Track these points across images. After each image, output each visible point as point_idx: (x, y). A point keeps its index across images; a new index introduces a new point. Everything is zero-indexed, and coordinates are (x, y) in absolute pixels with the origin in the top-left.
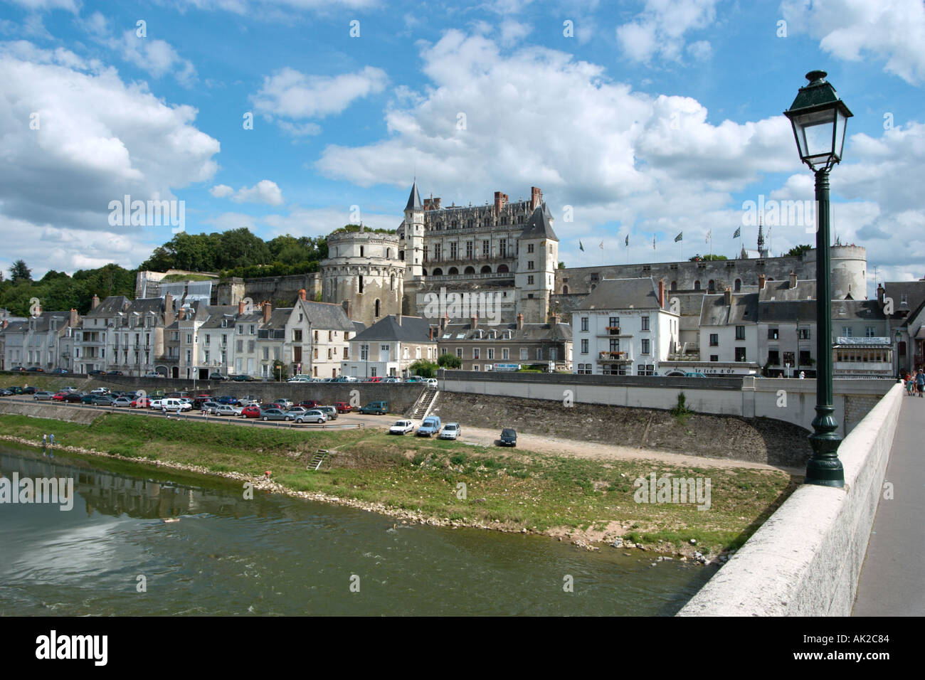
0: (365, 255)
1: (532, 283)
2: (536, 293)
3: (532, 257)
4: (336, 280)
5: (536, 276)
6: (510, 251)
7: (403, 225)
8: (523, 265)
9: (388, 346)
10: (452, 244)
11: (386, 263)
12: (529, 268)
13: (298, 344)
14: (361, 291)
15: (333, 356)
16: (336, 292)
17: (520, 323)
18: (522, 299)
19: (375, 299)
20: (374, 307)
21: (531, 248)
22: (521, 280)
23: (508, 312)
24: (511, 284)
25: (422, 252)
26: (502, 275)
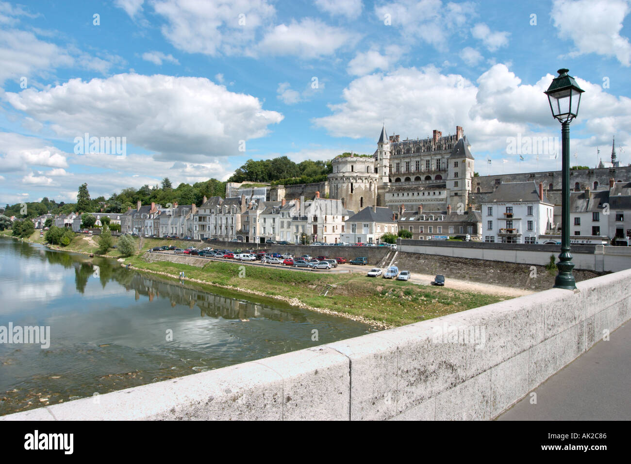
0: (354, 171)
1: (457, 186)
2: (459, 192)
3: (457, 170)
4: (337, 185)
5: (460, 182)
6: (443, 167)
7: (377, 152)
8: (451, 175)
9: (367, 225)
10: (407, 163)
11: (367, 175)
12: (455, 177)
13: (315, 223)
14: (352, 192)
15: (335, 230)
16: (337, 193)
17: (449, 211)
18: (451, 196)
19: (361, 197)
20: (360, 202)
21: (456, 165)
22: (450, 184)
23: (442, 204)
24: (444, 187)
25: (388, 168)
26: (438, 181)
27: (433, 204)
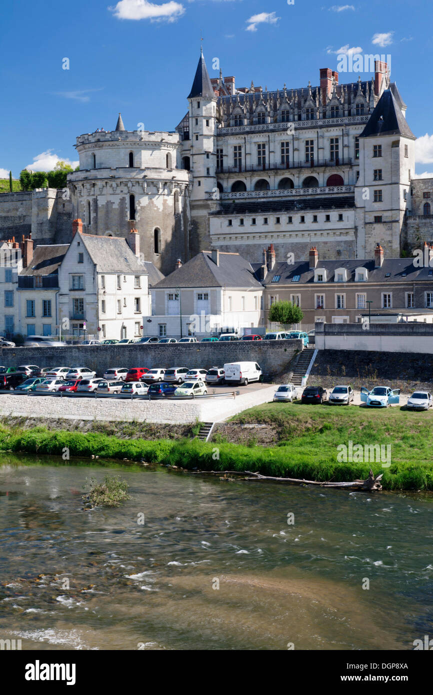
0: (135, 165)
1: (380, 200)
2: (385, 214)
3: (378, 163)
4: (96, 201)
5: (386, 191)
6: (346, 156)
7: (186, 118)
8: (367, 175)
9: (206, 295)
10: (259, 146)
11: (166, 175)
12: (375, 179)
13: (78, 295)
14: (133, 216)
15: (123, 309)
16: (96, 218)
17: (379, 258)
18: (366, 224)
19: (154, 229)
20: (153, 239)
21: (377, 151)
23: (346, 242)
24: (348, 202)
25: (215, 157)
26: (336, 190)
27: (326, 243)
